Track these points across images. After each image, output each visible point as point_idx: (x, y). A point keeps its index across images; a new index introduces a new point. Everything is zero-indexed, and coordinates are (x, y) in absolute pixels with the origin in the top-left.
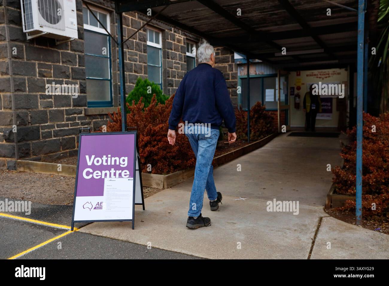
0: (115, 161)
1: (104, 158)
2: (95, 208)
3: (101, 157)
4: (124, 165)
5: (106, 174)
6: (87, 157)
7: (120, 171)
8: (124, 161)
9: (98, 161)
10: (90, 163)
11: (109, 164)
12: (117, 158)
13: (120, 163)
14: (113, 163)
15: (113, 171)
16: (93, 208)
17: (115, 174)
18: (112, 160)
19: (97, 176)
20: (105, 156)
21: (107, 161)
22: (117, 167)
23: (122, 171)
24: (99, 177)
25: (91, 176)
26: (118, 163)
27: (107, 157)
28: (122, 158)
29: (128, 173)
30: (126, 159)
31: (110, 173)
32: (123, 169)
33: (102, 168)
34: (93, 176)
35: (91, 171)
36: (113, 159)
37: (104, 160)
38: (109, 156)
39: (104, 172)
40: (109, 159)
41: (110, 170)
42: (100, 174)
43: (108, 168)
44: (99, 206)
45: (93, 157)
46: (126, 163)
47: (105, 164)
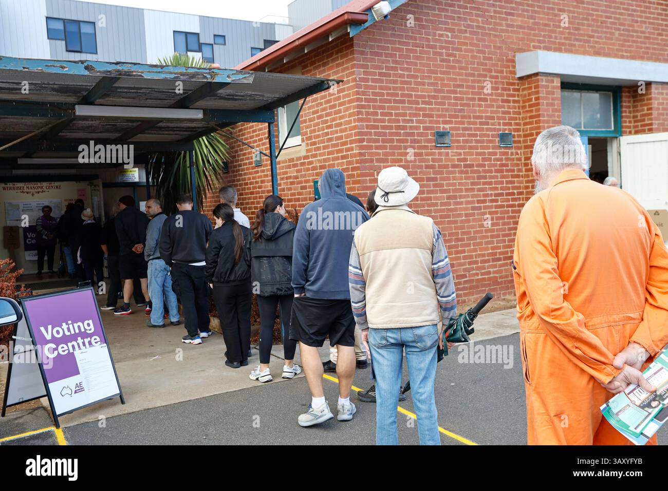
0: (79, 327)
1: (65, 326)
2: (76, 392)
3: (61, 326)
4: (90, 330)
5: (73, 346)
6: (42, 329)
7: (89, 339)
8: (89, 326)
9: (58, 332)
10: (49, 337)
11: (73, 332)
12: (80, 324)
13: (85, 330)
14: (77, 331)
15: (80, 340)
16: (73, 392)
17: (84, 344)
18: (75, 327)
19: (64, 351)
20: (64, 324)
21: (69, 329)
22: (84, 335)
23: (91, 339)
24: (67, 352)
25: (56, 353)
26: (83, 330)
27: (67, 324)
28: (86, 322)
29: (98, 339)
30: (90, 322)
31: (78, 344)
32: (91, 336)
33: (65, 339)
34: (58, 352)
35: (54, 346)
36: (76, 325)
37: (65, 329)
38: (70, 322)
39: (70, 345)
40: (71, 326)
41: (76, 340)
42: (66, 348)
43: (74, 338)
44: (79, 389)
45: (50, 327)
46: (92, 326)
47: (67, 333)
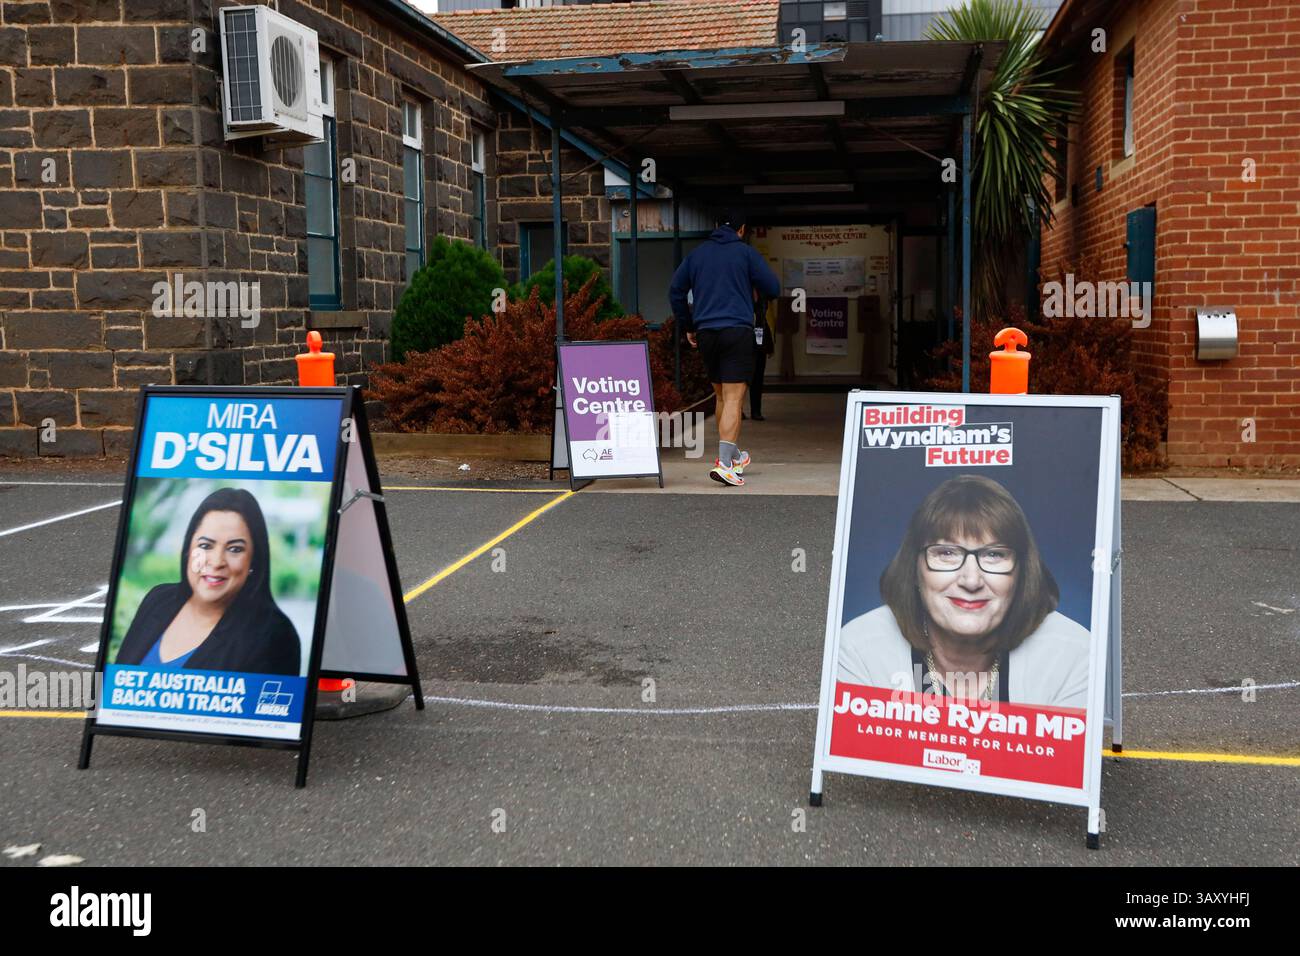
0: (620, 386)
1: (603, 381)
2: (601, 458)
3: (598, 381)
4: (634, 392)
5: (609, 407)
6: (575, 380)
7: (631, 402)
8: (634, 387)
9: (593, 387)
10: (581, 390)
11: (611, 390)
12: (623, 383)
13: (628, 390)
14: (617, 390)
15: (618, 401)
16: (599, 457)
17: (623, 408)
18: (615, 386)
19: (596, 410)
20: (602, 379)
21: (607, 386)
22: (625, 396)
23: (633, 402)
24: (599, 412)
25: (586, 410)
26: (625, 390)
27: (606, 380)
28: (631, 382)
29: (643, 405)
30: (637, 382)
31: (616, 406)
32: (634, 399)
33: (601, 397)
34: (589, 410)
35: (585, 402)
36: (617, 383)
37: (602, 385)
38: (610, 378)
39: (605, 404)
40: (610, 383)
41: (614, 400)
42: (599, 406)
43: (611, 397)
44: (607, 455)
45: (584, 380)
46: (637, 388)
47: (604, 390)
